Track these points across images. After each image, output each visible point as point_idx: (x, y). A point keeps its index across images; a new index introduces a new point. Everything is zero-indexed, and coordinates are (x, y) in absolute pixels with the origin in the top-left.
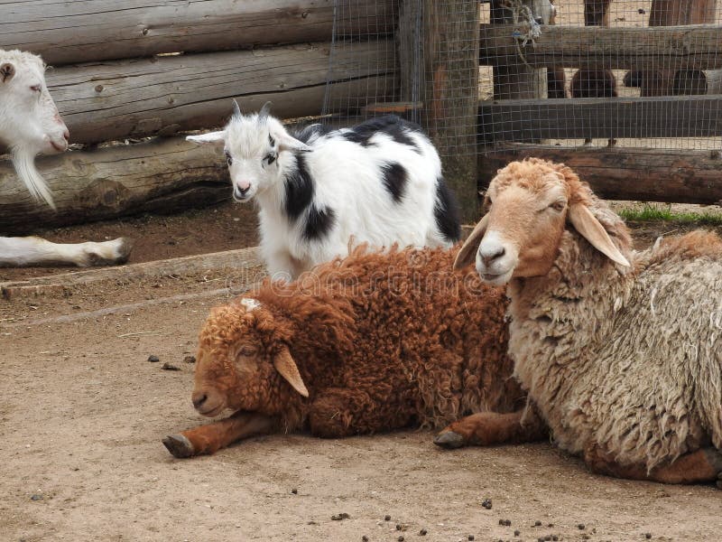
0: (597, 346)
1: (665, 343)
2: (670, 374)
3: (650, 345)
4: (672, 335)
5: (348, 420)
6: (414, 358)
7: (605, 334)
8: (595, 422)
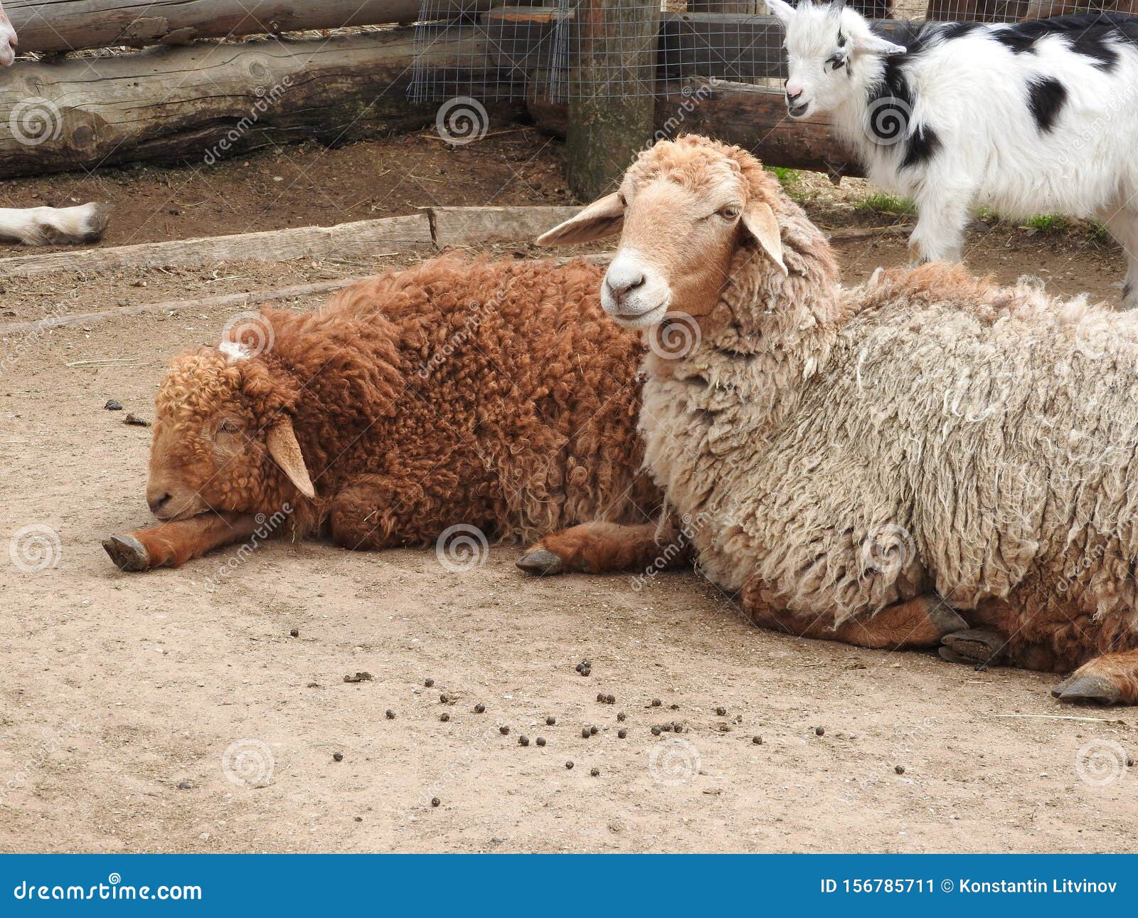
0: (772, 431)
1: (875, 433)
2: (879, 481)
3: (852, 435)
4: (886, 421)
5: (389, 524)
6: (494, 435)
7: (786, 411)
8: (761, 547)
